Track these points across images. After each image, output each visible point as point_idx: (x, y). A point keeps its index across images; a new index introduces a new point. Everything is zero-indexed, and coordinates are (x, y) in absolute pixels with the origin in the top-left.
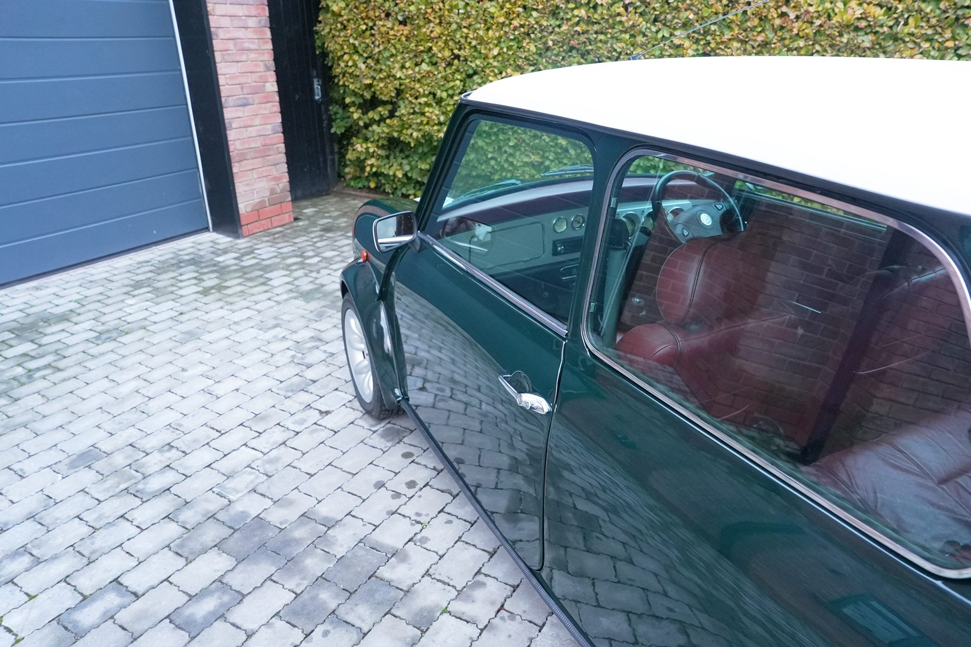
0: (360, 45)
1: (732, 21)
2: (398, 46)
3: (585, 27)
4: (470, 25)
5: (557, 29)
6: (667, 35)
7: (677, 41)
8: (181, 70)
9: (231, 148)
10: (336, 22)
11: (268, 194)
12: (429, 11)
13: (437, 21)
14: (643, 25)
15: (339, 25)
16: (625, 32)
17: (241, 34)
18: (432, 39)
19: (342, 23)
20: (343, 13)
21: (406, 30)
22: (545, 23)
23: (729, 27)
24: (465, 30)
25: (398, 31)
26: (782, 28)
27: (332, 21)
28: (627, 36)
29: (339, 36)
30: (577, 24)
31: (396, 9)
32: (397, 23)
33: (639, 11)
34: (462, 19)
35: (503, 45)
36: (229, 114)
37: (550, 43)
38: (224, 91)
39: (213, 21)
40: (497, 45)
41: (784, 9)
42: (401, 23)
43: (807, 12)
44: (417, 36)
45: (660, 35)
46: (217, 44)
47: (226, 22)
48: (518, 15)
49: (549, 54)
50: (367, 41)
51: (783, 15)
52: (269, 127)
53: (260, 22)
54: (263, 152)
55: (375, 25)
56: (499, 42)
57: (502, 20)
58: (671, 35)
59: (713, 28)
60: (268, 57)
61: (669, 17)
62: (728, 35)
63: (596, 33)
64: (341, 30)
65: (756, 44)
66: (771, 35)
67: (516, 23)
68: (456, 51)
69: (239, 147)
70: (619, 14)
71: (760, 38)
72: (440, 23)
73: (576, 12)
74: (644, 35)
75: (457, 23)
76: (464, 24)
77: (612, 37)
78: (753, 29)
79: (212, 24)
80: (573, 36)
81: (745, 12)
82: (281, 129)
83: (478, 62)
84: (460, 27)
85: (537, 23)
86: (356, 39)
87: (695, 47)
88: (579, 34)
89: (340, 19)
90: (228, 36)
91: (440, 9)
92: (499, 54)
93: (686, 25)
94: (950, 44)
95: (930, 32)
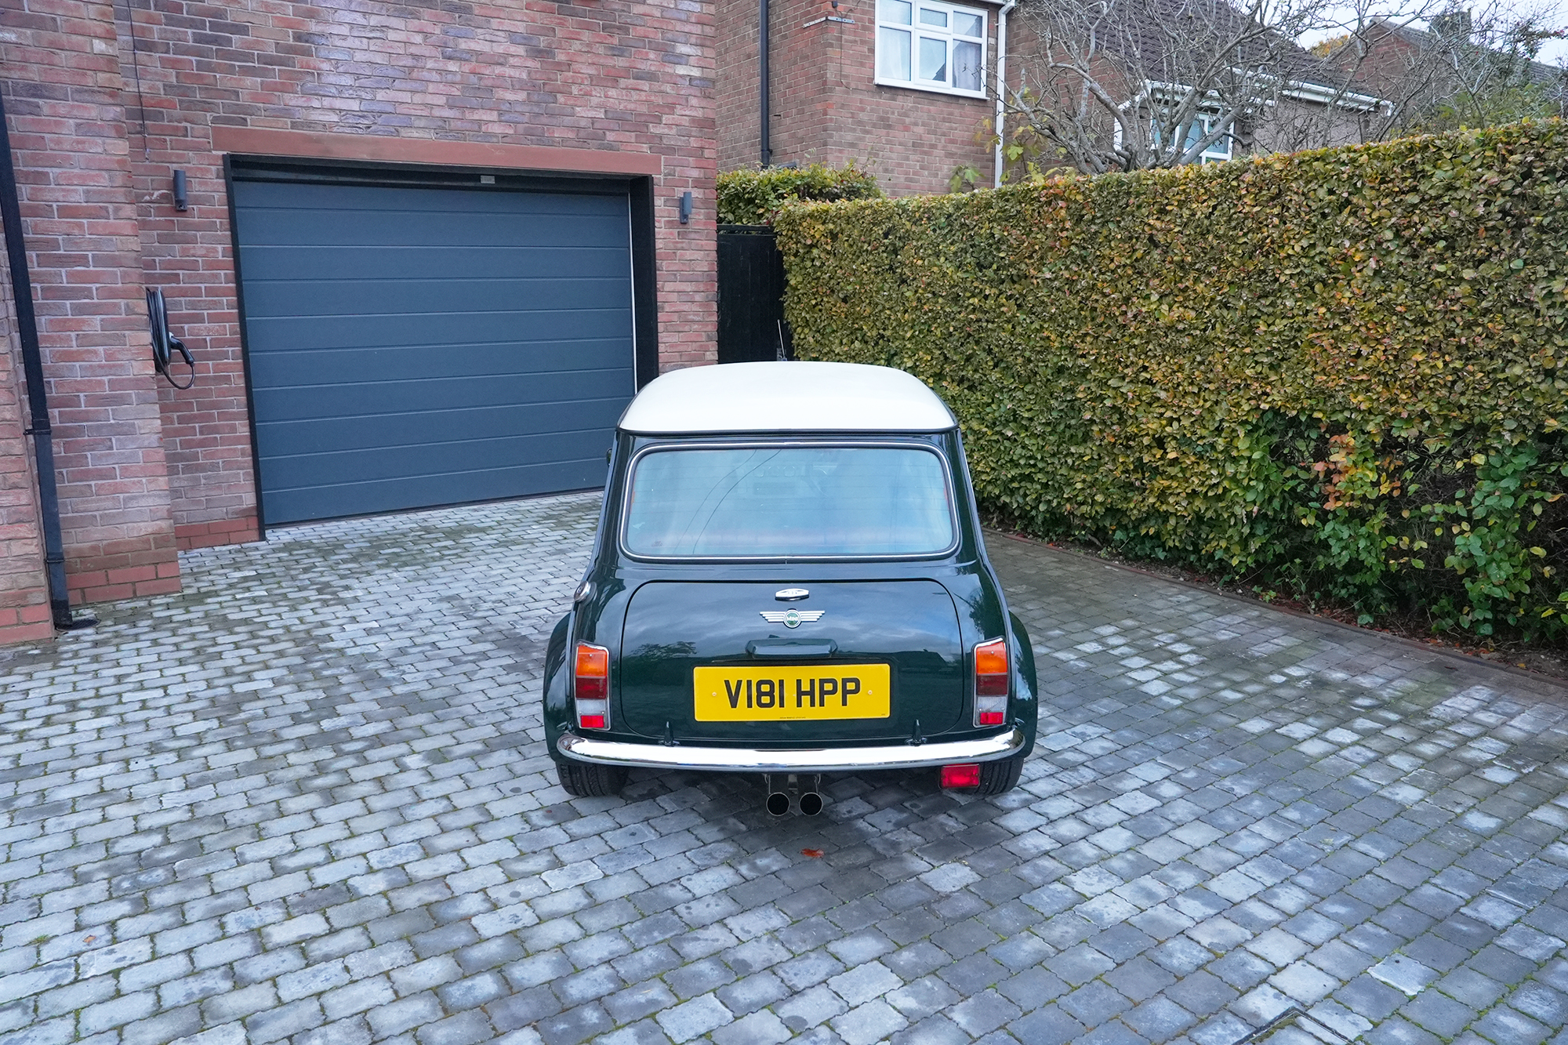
0: (810, 319)
1: (1085, 317)
3: (979, 315)
4: (893, 307)
7: (1046, 333)
8: (632, 335)
12: (862, 291)
14: (1021, 316)
15: (795, 298)
16: (1009, 322)
17: (686, 307)
18: (863, 318)
19: (798, 297)
21: (845, 307)
22: (948, 310)
23: (1084, 323)
24: (888, 312)
25: (839, 308)
26: (1123, 326)
27: (792, 294)
28: (1010, 326)
29: (796, 309)
33: (1018, 302)
34: (886, 301)
35: (917, 328)
37: (951, 329)
39: (660, 296)
40: (912, 328)
41: (1124, 308)
42: (843, 301)
43: (1141, 312)
44: (853, 314)
46: (662, 316)
47: (674, 297)
49: (952, 339)
50: (816, 315)
53: (708, 297)
55: (822, 300)
57: (914, 304)
59: (1071, 322)
60: (712, 328)
61: (1039, 310)
64: (797, 303)
67: (926, 307)
68: (881, 331)
70: (1003, 305)
72: (870, 304)
73: (971, 301)
75: (883, 305)
76: (888, 305)
77: (999, 327)
78: (1101, 325)
79: (659, 299)
80: (969, 323)
81: (1095, 309)
83: (897, 343)
84: (885, 309)
86: (808, 313)
87: (1059, 339)
88: (974, 322)
89: (797, 293)
90: (673, 309)
91: (871, 291)
92: (913, 336)
93: (1052, 318)
94: (1247, 350)
95: (1231, 337)
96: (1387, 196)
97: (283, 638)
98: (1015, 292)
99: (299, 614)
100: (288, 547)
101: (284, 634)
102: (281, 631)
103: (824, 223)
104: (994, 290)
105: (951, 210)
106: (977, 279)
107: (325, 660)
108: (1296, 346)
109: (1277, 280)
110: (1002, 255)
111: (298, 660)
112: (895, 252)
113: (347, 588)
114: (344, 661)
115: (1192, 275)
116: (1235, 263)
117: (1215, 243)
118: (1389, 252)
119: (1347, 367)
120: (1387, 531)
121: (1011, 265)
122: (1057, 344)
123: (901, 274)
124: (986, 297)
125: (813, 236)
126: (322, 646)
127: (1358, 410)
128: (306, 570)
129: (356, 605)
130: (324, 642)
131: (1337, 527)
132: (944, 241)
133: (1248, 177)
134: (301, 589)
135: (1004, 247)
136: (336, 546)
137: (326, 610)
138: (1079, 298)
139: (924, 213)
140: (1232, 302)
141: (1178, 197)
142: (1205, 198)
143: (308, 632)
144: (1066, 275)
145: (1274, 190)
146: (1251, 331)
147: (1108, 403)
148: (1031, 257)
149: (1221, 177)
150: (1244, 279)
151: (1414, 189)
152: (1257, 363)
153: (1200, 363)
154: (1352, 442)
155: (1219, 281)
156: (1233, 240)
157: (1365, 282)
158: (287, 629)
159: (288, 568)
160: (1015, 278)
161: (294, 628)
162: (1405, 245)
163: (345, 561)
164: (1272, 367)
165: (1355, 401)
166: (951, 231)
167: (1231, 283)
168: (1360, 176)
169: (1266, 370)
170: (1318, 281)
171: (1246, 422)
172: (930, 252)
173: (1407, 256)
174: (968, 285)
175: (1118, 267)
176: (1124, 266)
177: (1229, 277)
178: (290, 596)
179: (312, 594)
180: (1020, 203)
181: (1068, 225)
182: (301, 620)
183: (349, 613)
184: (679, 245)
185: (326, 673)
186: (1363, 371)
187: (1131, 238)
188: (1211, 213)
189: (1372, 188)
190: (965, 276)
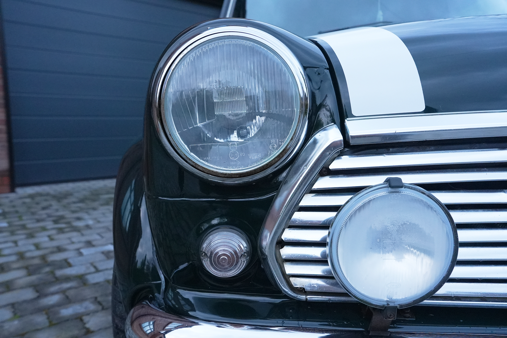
97: (15, 266)
99: (36, 240)
100: (31, 196)
101: (18, 260)
102: (13, 258)
107: (63, 292)
111: (29, 294)
113: (79, 219)
114: (88, 292)
126: (59, 273)
128: (44, 208)
129: (89, 232)
130: (61, 267)
134: (38, 221)
136: (67, 195)
137: (62, 236)
143: (43, 257)
158: (21, 256)
159: (29, 208)
161: (28, 255)
163: (74, 203)
178: (29, 226)
179: (49, 224)
182: (37, 246)
183: (84, 239)
185: (66, 312)
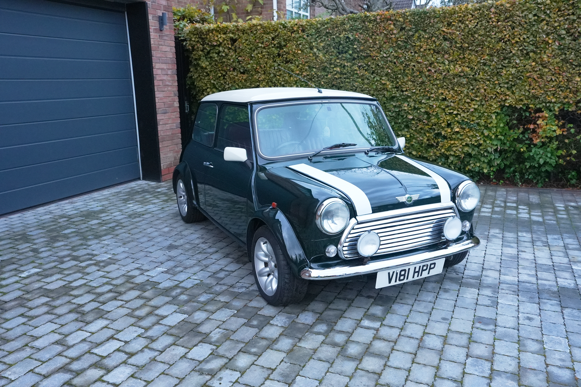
0: (217, 84)
1: (407, 73)
2: (240, 84)
3: (339, 76)
4: (281, 75)
5: (325, 77)
6: (378, 79)
7: (383, 82)
8: (133, 95)
9: (159, 135)
10: (203, 72)
11: (173, 160)
12: (258, 67)
13: (263, 72)
14: (367, 75)
15: (205, 74)
16: (359, 78)
17: (165, 78)
18: (259, 81)
19: (207, 73)
20: (208, 67)
21: (245, 76)
22: (320, 74)
23: (406, 76)
24: (278, 77)
25: (240, 77)
26: (429, 76)
27: (201, 72)
28: (360, 80)
29: (204, 79)
30: (336, 74)
31: (240, 66)
32: (239, 73)
33: (365, 68)
36: (159, 117)
38: (158, 105)
41: (429, 68)
42: (241, 73)
43: (439, 69)
44: (251, 80)
45: (375, 79)
46: (156, 83)
47: (159, 72)
48: (306, 70)
50: (222, 82)
51: (429, 70)
52: (175, 124)
53: (173, 72)
54: (172, 138)
55: (227, 74)
56: (296, 83)
57: (298, 72)
58: (381, 79)
59: (399, 76)
60: (176, 89)
61: (379, 71)
62: (406, 79)
63: (345, 78)
64: (206, 76)
65: (419, 83)
66: (425, 79)
67: (304, 74)
69: (162, 135)
70: (356, 70)
71: (420, 80)
72: (264, 74)
73: (335, 69)
74: (368, 79)
75: (274, 74)
76: (278, 74)
77: (353, 80)
78: (417, 76)
79: (154, 73)
81: (413, 69)
82: (179, 126)
84: (275, 76)
85: (316, 74)
87: (392, 84)
88: (337, 79)
89: (206, 71)
90: (160, 79)
91: (265, 67)
93: (387, 75)
94: (497, 82)
95: (488, 77)
96: (561, 16)
98: (362, 64)
103: (225, 34)
104: (349, 64)
105: (319, 26)
106: (338, 59)
108: (520, 79)
109: (511, 52)
110: (355, 47)
112: (280, 47)
115: (468, 52)
116: (491, 46)
117: (480, 38)
118: (564, 38)
119: (545, 85)
120: (558, 149)
121: (361, 51)
122: (390, 86)
123: (286, 58)
124: (344, 66)
125: (218, 40)
127: (550, 102)
131: (537, 150)
132: (314, 42)
133: (493, 10)
135: (356, 43)
138: (404, 65)
139: (299, 27)
140: (488, 63)
141: (458, 19)
142: (472, 19)
144: (395, 55)
145: (508, 15)
146: (498, 74)
147: (423, 110)
148: (373, 47)
149: (479, 10)
150: (495, 52)
151: (573, 14)
152: (501, 87)
153: (472, 89)
154: (547, 115)
155: (482, 54)
156: (488, 36)
157: (553, 51)
160: (362, 57)
162: (571, 35)
164: (508, 88)
165: (549, 98)
166: (319, 36)
167: (488, 55)
168: (548, 9)
169: (506, 90)
170: (531, 52)
171: (495, 112)
172: (307, 46)
173: (571, 40)
174: (333, 61)
175: (425, 50)
176: (429, 50)
177: (487, 52)
180: (364, 22)
181: (395, 32)
184: (160, 43)
186: (553, 87)
187: (432, 37)
188: (476, 25)
189: (554, 14)
190: (331, 57)
